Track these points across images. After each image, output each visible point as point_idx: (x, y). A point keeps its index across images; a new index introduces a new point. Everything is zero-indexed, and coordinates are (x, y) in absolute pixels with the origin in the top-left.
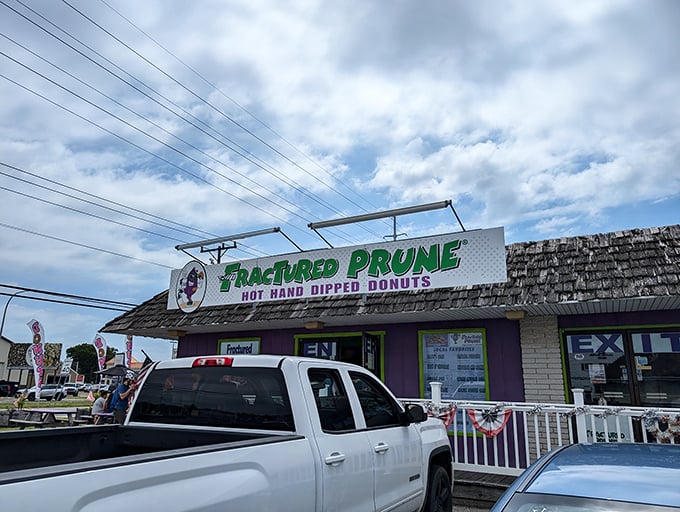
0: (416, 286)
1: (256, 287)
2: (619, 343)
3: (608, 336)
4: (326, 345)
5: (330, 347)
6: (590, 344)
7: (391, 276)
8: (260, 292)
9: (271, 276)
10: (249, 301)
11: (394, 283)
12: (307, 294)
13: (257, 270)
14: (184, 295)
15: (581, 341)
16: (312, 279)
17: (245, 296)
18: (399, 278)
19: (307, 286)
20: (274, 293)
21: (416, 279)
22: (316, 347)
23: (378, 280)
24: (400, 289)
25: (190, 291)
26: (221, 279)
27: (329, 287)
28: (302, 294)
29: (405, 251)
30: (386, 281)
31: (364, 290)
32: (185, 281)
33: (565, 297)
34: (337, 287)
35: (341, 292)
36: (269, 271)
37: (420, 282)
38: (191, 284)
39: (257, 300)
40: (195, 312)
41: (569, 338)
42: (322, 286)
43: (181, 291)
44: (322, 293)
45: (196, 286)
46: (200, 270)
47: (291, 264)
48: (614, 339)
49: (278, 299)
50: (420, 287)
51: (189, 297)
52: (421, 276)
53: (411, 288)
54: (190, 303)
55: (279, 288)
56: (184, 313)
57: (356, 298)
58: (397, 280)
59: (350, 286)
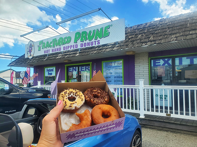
0: (95, 44)
1: (48, 49)
2: (170, 62)
3: (166, 59)
4: (75, 68)
5: (76, 68)
6: (159, 62)
7: (88, 41)
8: (49, 50)
9: (52, 44)
10: (46, 54)
11: (88, 44)
12: (62, 50)
13: (48, 42)
14: (29, 53)
15: (156, 62)
16: (63, 44)
17: (45, 52)
18: (90, 42)
19: (62, 47)
20: (53, 50)
21: (95, 42)
22: (72, 68)
23: (83, 43)
24: (91, 46)
25: (30, 51)
26: (38, 46)
27: (68, 47)
28: (61, 50)
29: (92, 31)
30: (86, 43)
31: (79, 47)
32: (29, 48)
33: (144, 44)
34: (71, 46)
35: (72, 49)
36: (51, 43)
37: (97, 43)
38: (31, 49)
39: (48, 53)
40: (32, 58)
41: (152, 61)
42: (66, 47)
43: (28, 52)
44: (66, 49)
45: (32, 49)
46: (32, 44)
47: (57, 39)
48: (168, 60)
49: (54, 52)
50: (97, 45)
51: (30, 53)
52: (97, 40)
53: (94, 45)
54: (31, 55)
55: (54, 48)
56: (29, 59)
57: (77, 50)
58: (89, 42)
59: (75, 46)
